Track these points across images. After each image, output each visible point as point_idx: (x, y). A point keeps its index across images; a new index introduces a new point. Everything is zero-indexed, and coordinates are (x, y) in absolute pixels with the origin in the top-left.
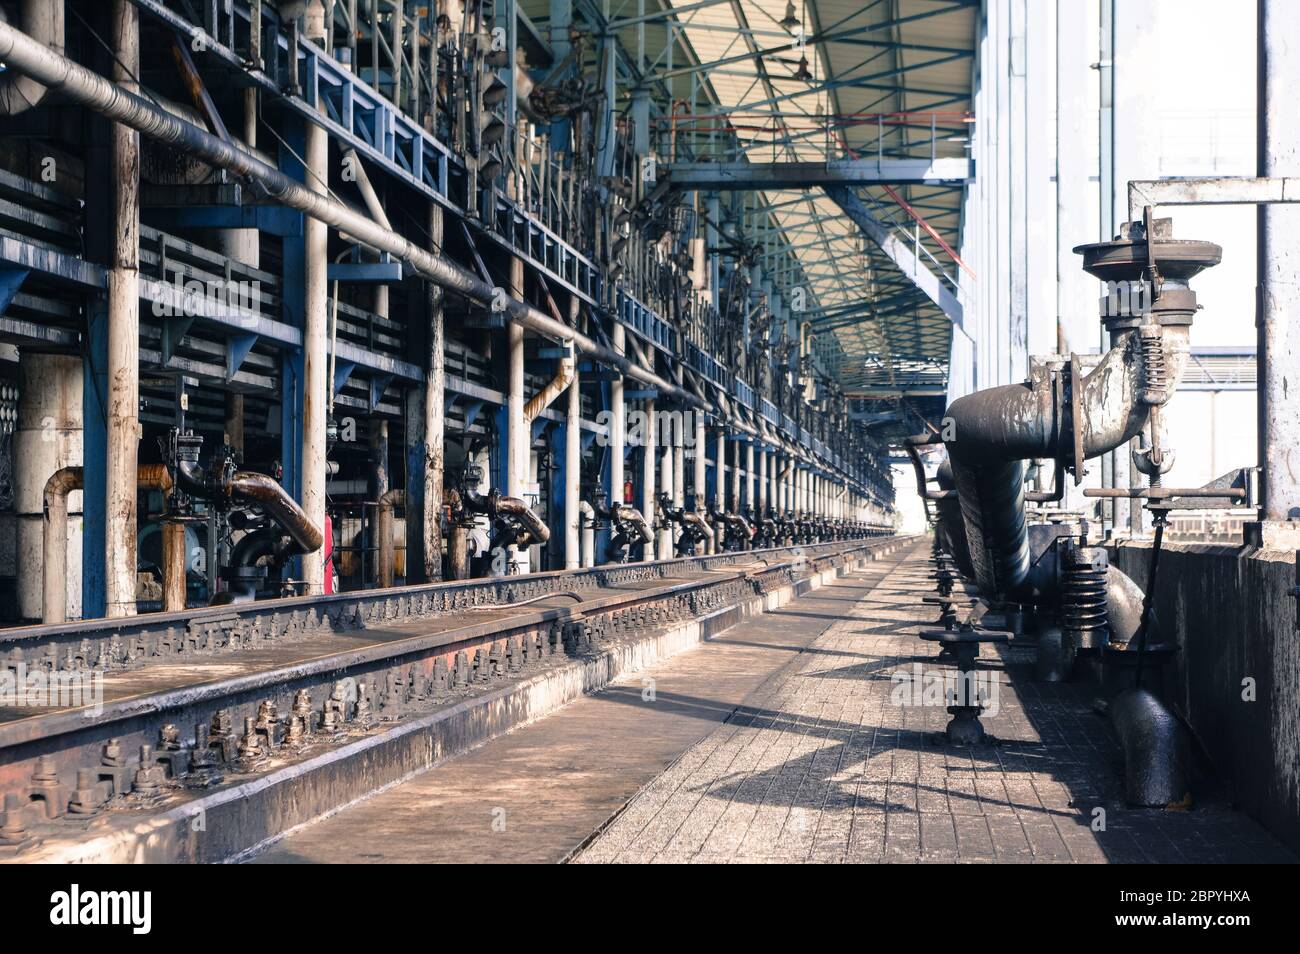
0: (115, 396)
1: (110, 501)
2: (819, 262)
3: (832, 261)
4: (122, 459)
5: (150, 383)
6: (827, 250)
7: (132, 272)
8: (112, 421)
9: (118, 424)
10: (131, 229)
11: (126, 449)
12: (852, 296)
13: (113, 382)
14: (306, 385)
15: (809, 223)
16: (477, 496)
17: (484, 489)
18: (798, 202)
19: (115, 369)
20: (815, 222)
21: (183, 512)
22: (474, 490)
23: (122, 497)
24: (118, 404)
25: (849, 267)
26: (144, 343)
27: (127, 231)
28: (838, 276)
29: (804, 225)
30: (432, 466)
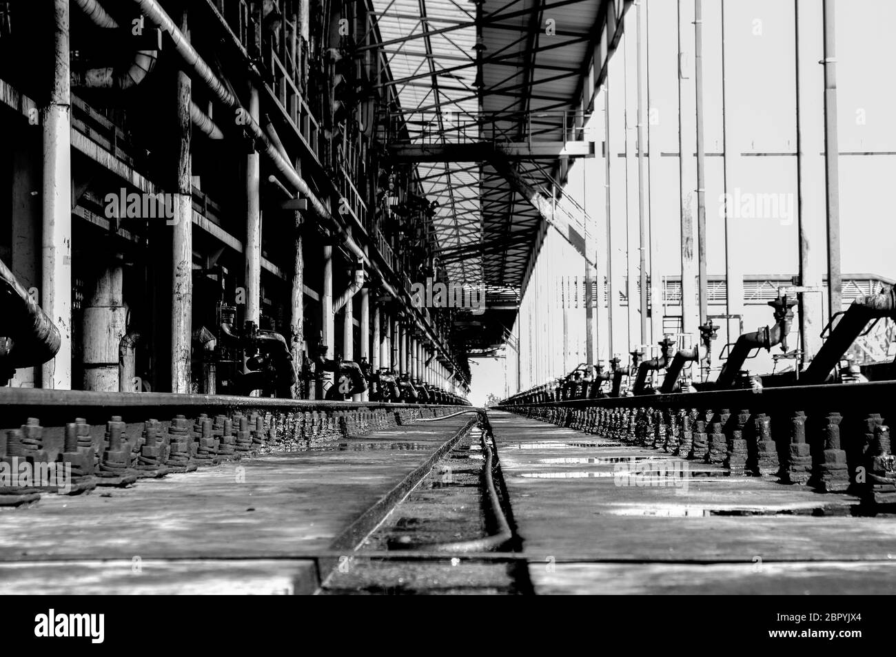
0: (177, 280)
1: (174, 350)
2: (447, 217)
3: (454, 217)
4: (182, 322)
6: (453, 208)
7: (188, 197)
8: (176, 296)
9: (180, 299)
10: (187, 169)
11: (185, 315)
12: (464, 240)
13: (176, 271)
14: (247, 280)
15: (445, 190)
18: (441, 175)
19: (177, 263)
20: (448, 190)
23: (183, 347)
24: (179, 286)
25: (469, 220)
27: (185, 170)
28: (456, 227)
29: (442, 191)
30: (296, 340)
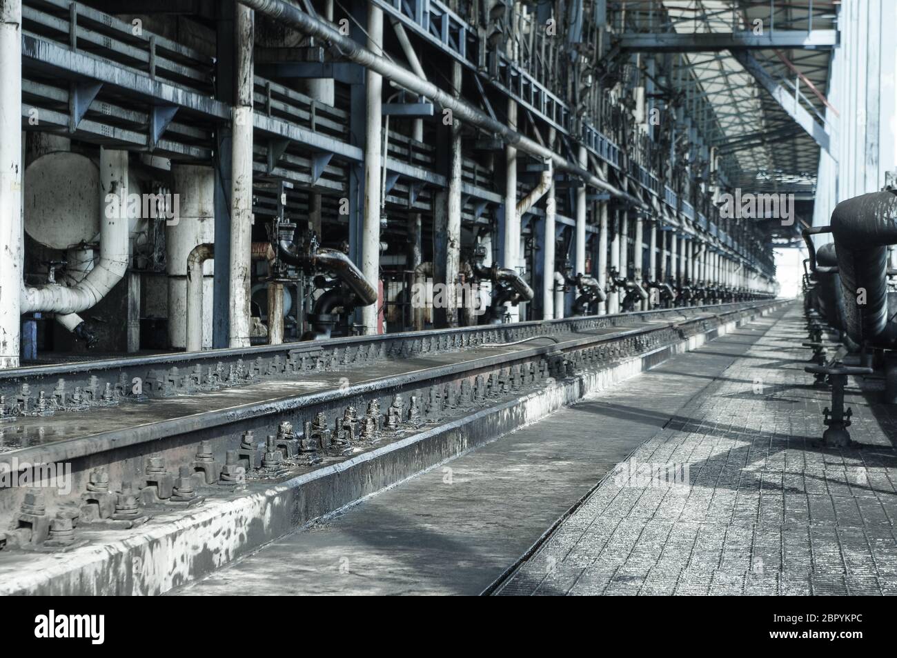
0: (236, 195)
1: (232, 267)
2: (725, 104)
3: (734, 104)
4: (241, 238)
5: (260, 186)
6: (731, 95)
7: (249, 108)
8: (234, 212)
9: (238, 214)
10: (248, 79)
11: (244, 231)
12: (748, 128)
13: (235, 185)
14: (366, 188)
15: (718, 76)
16: (483, 267)
17: (488, 263)
18: (710, 61)
19: (236, 176)
20: (723, 76)
21: (282, 275)
22: (481, 263)
23: (241, 265)
24: (238, 200)
25: (747, 108)
26: (257, 158)
27: (245, 80)
28: (739, 115)
29: (715, 78)
30: (452, 246)
